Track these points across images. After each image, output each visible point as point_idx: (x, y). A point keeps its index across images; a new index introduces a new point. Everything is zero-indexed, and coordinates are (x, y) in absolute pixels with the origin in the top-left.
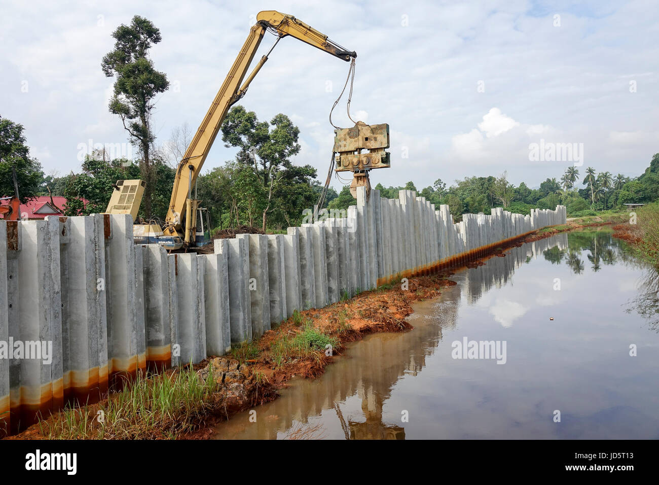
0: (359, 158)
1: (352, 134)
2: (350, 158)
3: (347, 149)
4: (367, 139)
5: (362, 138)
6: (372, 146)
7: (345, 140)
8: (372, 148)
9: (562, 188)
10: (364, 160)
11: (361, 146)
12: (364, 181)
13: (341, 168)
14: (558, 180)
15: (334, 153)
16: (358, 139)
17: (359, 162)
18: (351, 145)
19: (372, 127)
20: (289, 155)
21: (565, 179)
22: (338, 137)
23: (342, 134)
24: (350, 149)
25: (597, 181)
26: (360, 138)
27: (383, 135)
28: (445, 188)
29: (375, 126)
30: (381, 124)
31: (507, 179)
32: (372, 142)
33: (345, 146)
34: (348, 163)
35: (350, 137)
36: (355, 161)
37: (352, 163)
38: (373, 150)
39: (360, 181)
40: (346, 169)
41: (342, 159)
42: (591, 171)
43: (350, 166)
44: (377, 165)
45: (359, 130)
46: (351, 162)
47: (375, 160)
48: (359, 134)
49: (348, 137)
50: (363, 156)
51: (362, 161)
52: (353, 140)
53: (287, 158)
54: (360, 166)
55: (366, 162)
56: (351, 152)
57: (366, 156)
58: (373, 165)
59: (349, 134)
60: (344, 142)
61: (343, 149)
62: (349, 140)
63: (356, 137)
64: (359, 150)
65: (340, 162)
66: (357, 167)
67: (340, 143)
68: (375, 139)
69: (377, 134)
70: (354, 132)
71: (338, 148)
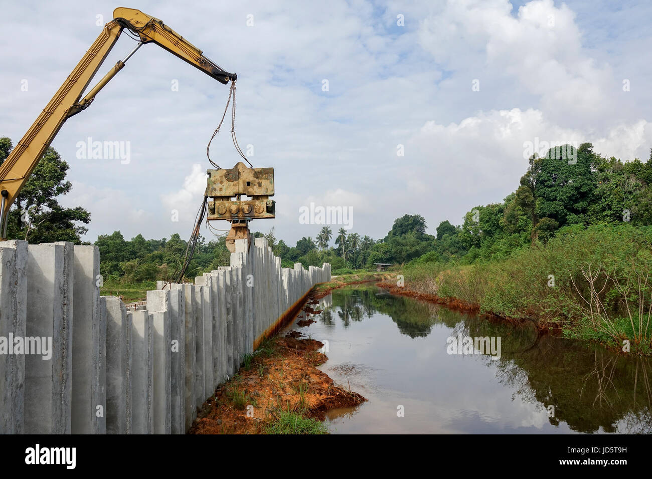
0: (239, 206)
1: (230, 176)
2: (227, 205)
3: (223, 194)
4: (249, 184)
5: (243, 182)
6: (255, 192)
7: (221, 182)
8: (255, 194)
9: (317, 247)
10: (246, 207)
11: (241, 191)
12: (244, 233)
13: (215, 216)
14: (314, 239)
15: (206, 197)
16: (238, 183)
17: (239, 210)
18: (228, 189)
19: (256, 171)
20: (56, 194)
21: (320, 238)
22: (212, 179)
23: (217, 176)
24: (228, 194)
25: (348, 241)
26: (241, 181)
27: (268, 181)
28: (204, 243)
29: (259, 170)
30: (267, 167)
31: (275, 236)
32: (255, 187)
33: (221, 190)
34: (224, 210)
35: (228, 180)
36: (234, 208)
37: (230, 211)
38: (256, 197)
39: (238, 232)
40: (221, 217)
41: (217, 205)
42: (343, 231)
43: (227, 215)
44: (261, 215)
45: (239, 173)
46: (228, 210)
47: (259, 209)
48: (239, 177)
49: (225, 180)
50: (244, 204)
51: (243, 209)
52: (231, 183)
53: (53, 198)
54: (240, 215)
55: (248, 210)
56: (228, 198)
57: (247, 203)
58: (256, 214)
59: (226, 176)
60: (220, 186)
61: (218, 194)
62: (226, 183)
63: (236, 180)
64: (238, 195)
65: (214, 209)
66: (235, 215)
67: (215, 186)
68: (260, 185)
69: (262, 179)
70: (233, 175)
71: (212, 192)
